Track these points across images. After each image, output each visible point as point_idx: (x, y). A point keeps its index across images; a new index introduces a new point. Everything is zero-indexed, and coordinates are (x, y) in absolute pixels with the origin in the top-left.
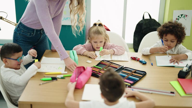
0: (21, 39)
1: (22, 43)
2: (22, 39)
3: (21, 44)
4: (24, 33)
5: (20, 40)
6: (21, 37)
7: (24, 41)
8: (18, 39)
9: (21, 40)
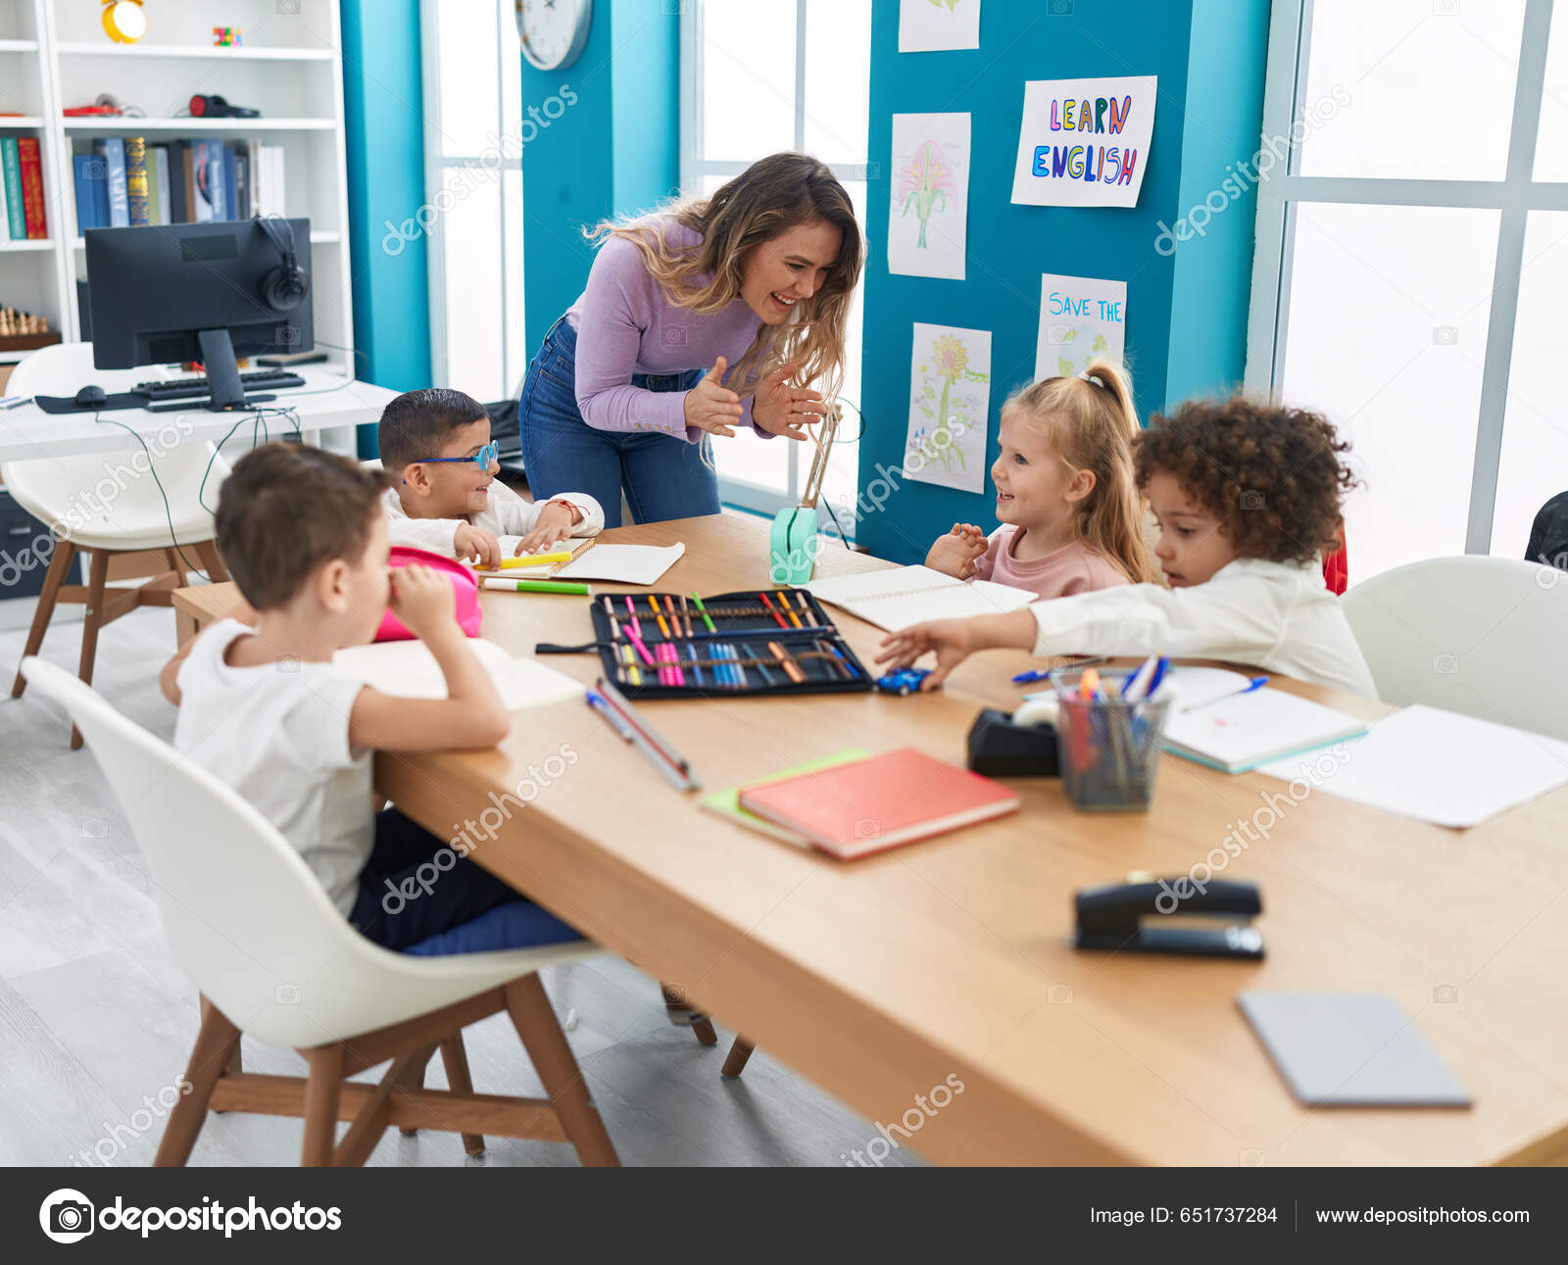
0: (549, 399)
1: (551, 416)
2: (553, 398)
3: (548, 420)
4: (564, 371)
5: (544, 404)
6: (548, 390)
7: (558, 409)
8: (535, 399)
9: (546, 401)
